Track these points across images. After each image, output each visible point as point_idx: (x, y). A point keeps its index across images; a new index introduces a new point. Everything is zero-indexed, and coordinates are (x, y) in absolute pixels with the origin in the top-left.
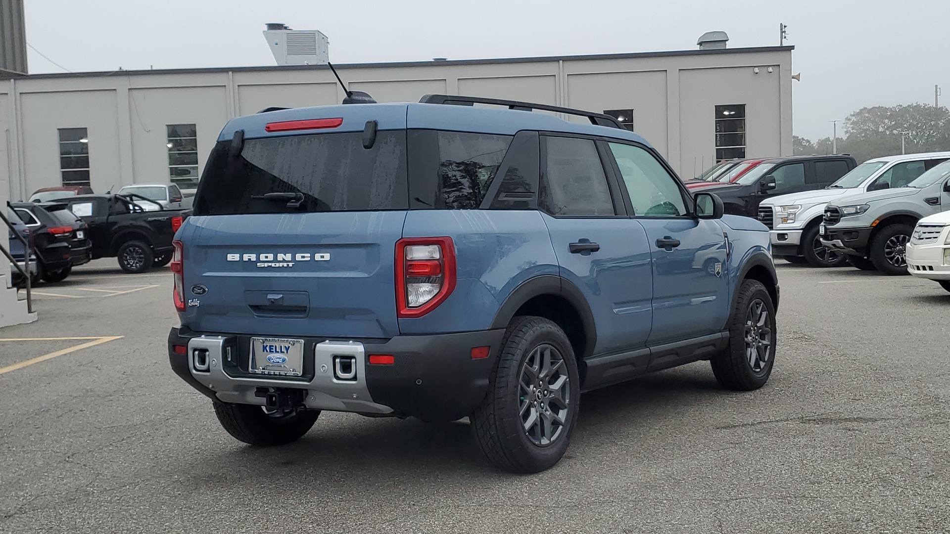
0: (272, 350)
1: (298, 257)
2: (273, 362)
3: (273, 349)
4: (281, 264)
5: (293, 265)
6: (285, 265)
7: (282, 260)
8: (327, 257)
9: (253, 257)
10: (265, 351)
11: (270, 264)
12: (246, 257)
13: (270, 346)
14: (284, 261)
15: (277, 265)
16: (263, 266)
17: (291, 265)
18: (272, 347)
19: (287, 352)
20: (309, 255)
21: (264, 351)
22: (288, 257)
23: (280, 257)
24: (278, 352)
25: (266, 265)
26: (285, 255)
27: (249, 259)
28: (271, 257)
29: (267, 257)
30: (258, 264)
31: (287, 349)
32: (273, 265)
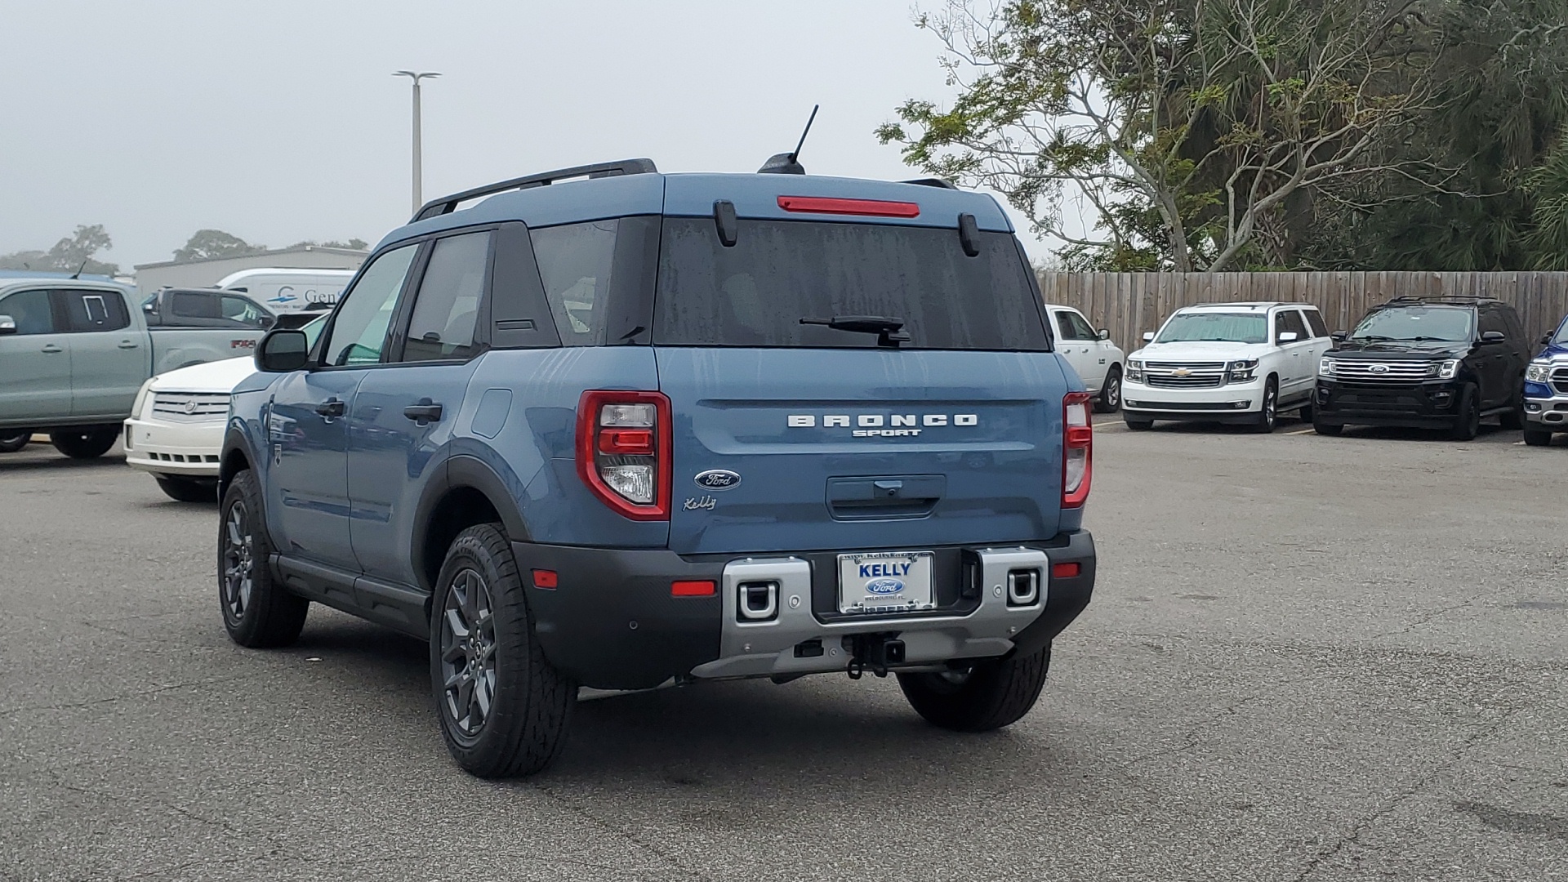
0: (877, 573)
1: (928, 420)
2: (879, 591)
3: (878, 570)
4: (898, 433)
5: (919, 432)
6: (906, 433)
7: (899, 424)
8: (973, 420)
9: (845, 421)
10: (864, 574)
11: (878, 432)
12: (829, 421)
13: (874, 566)
14: (903, 426)
15: (892, 433)
16: (865, 435)
17: (915, 432)
18: (877, 568)
19: (906, 573)
20: (944, 417)
21: (861, 575)
22: (911, 420)
23: (896, 420)
24: (889, 575)
25: (870, 433)
26: (905, 418)
27: (835, 424)
28: (879, 420)
29: (871, 421)
30: (854, 432)
31: (906, 569)
32: (884, 433)
